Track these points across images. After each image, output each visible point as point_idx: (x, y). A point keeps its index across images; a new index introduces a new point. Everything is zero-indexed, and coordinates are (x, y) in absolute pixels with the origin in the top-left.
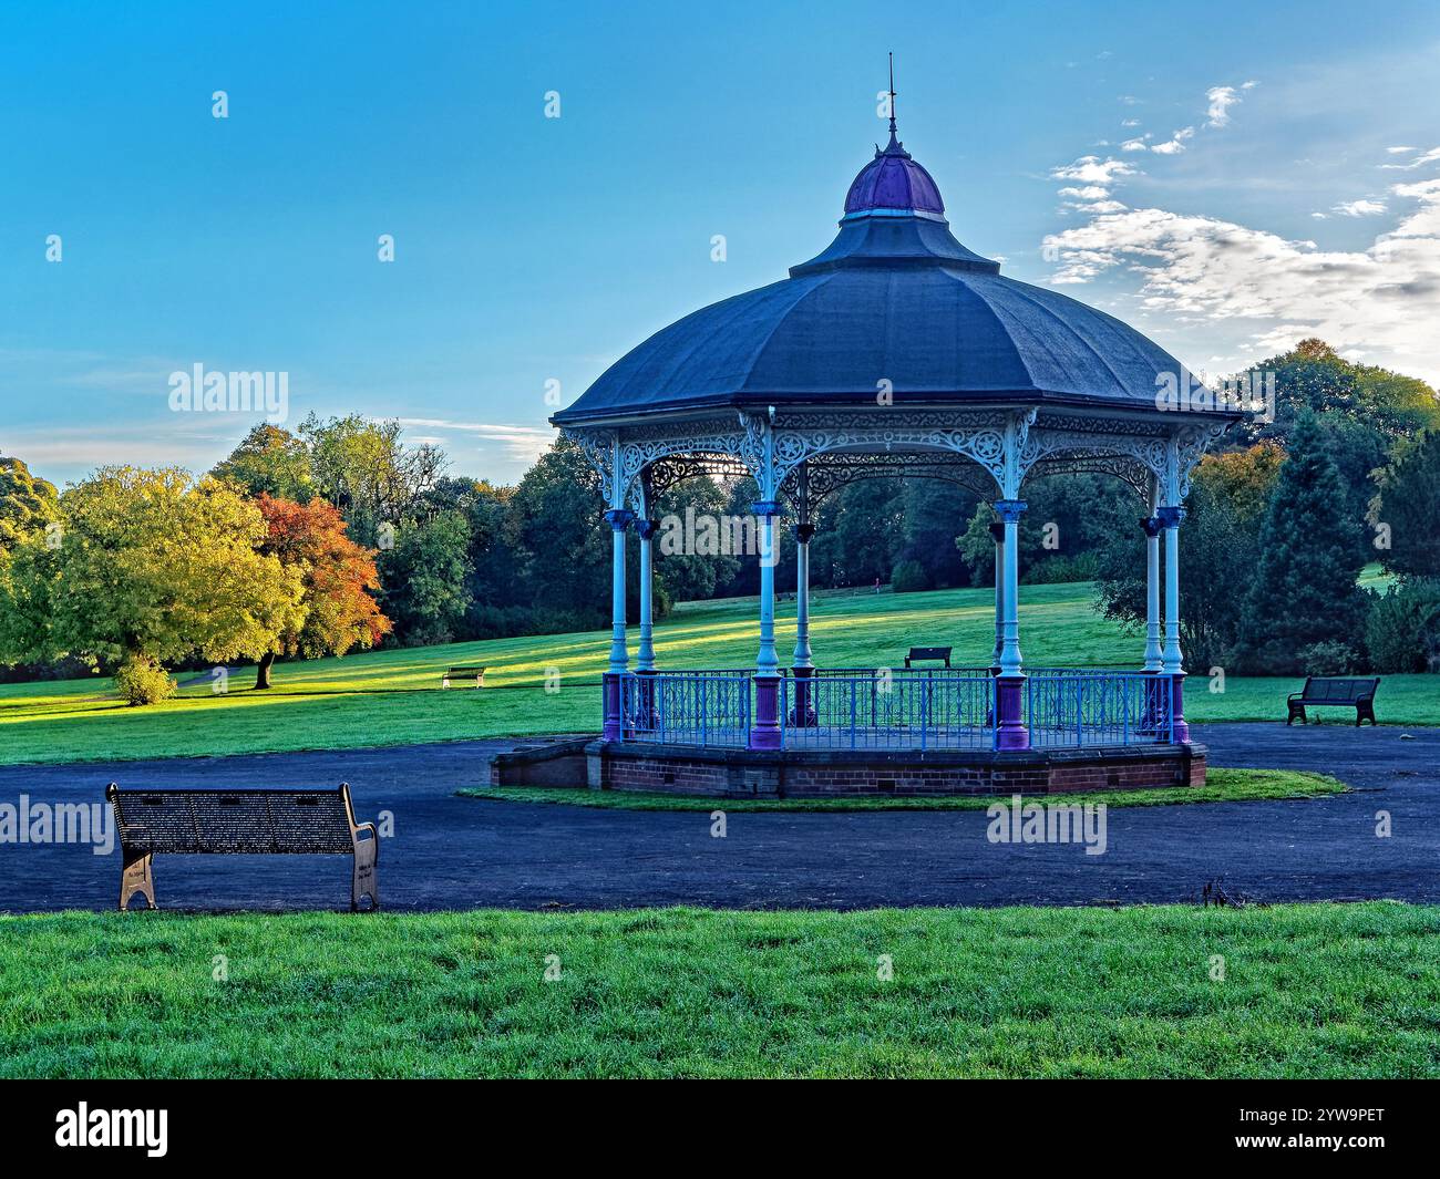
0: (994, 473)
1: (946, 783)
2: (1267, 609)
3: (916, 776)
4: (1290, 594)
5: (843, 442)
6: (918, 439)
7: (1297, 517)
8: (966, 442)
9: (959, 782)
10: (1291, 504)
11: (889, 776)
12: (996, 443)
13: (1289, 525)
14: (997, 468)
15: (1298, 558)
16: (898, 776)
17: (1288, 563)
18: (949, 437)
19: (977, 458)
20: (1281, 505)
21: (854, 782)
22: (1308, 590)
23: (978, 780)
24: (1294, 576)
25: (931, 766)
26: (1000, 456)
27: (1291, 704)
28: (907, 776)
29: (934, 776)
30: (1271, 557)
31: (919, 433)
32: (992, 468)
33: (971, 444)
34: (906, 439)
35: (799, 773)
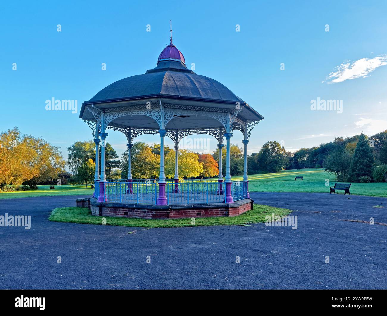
0: (158, 122)
1: (141, 214)
2: (353, 170)
3: (134, 211)
4: (358, 167)
5: (120, 115)
6: (139, 113)
7: (360, 153)
8: (151, 113)
9: (144, 214)
10: (359, 150)
11: (127, 211)
12: (158, 113)
13: (358, 154)
14: (159, 120)
15: (359, 160)
16: (129, 211)
17: (357, 161)
18: (146, 112)
19: (153, 118)
20: (357, 150)
21: (119, 212)
22: (361, 166)
23: (149, 213)
24: (359, 164)
25: (137, 209)
26: (160, 116)
27: (331, 189)
28: (131, 211)
29: (138, 212)
30: (354, 160)
31: (139, 111)
32: (157, 121)
33: (152, 114)
34: (135, 113)
35: (105, 209)
